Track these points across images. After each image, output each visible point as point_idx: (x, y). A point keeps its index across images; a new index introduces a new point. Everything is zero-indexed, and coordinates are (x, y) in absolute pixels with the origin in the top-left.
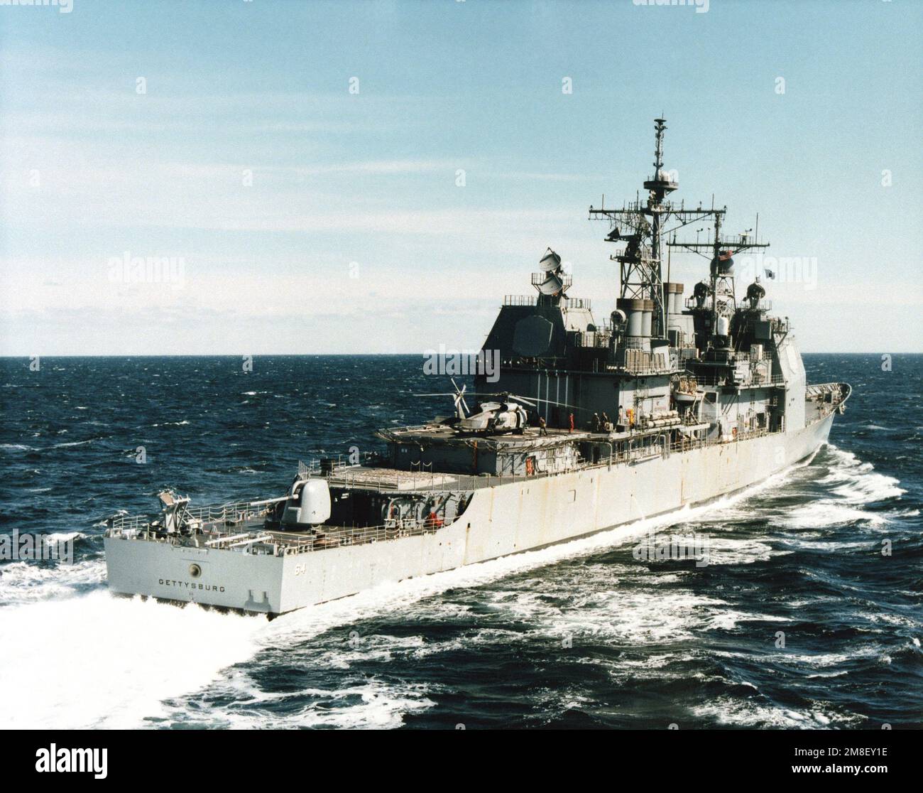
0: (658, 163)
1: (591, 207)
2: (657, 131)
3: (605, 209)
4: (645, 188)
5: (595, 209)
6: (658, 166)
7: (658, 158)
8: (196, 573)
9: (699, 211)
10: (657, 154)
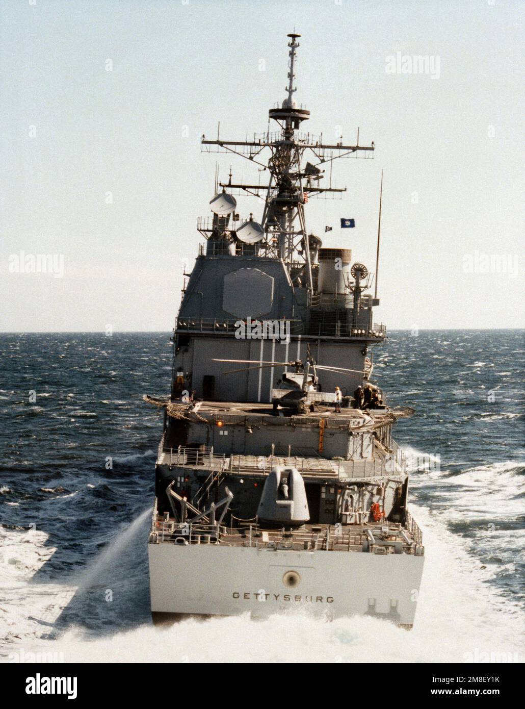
0: (291, 87)
1: (204, 136)
2: (290, 49)
3: (221, 140)
4: (271, 117)
5: (207, 139)
6: (291, 91)
7: (291, 80)
8: (292, 580)
9: (339, 147)
10: (291, 76)
